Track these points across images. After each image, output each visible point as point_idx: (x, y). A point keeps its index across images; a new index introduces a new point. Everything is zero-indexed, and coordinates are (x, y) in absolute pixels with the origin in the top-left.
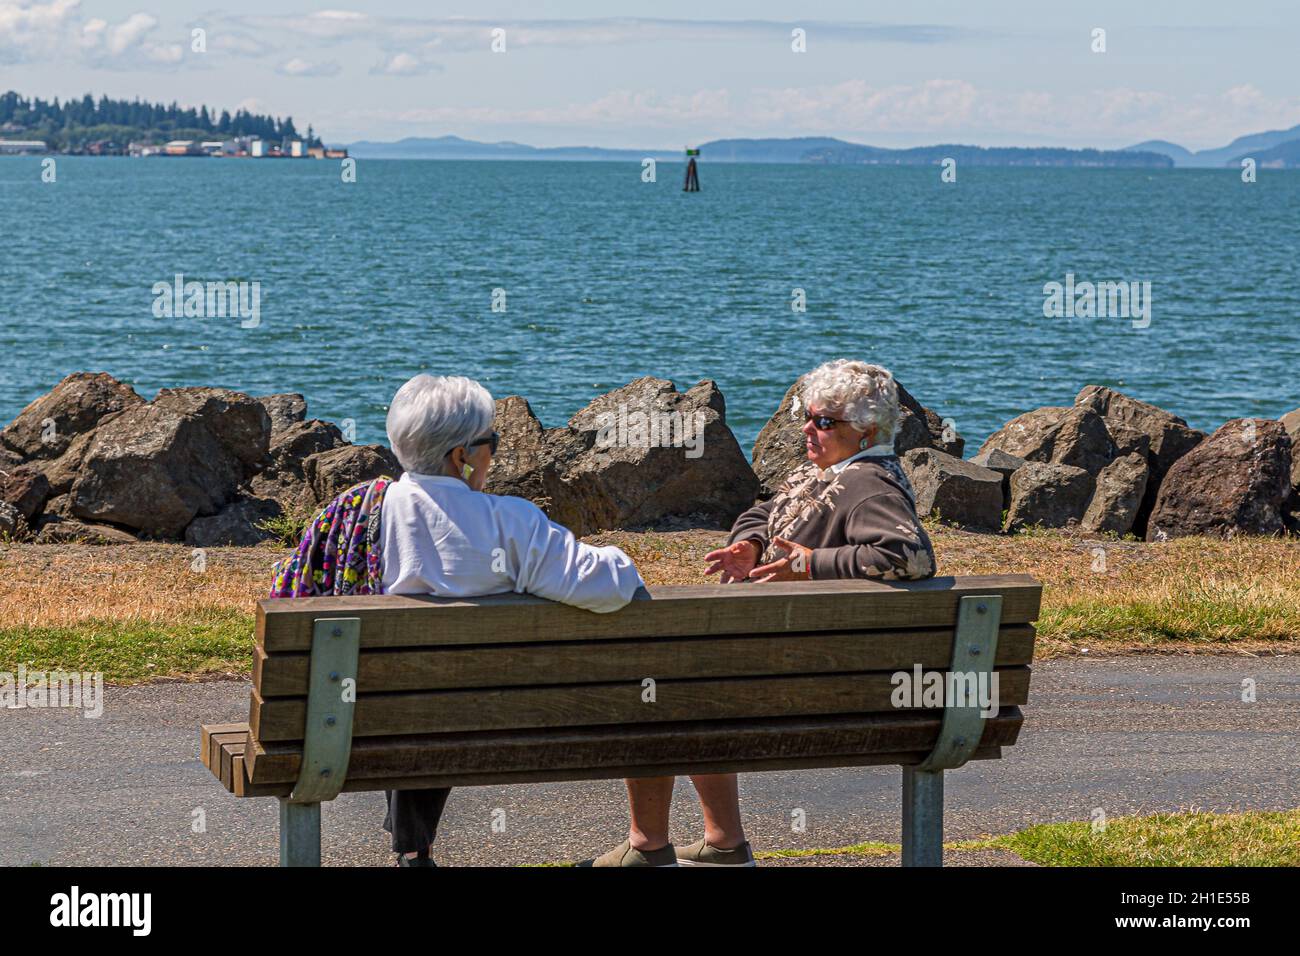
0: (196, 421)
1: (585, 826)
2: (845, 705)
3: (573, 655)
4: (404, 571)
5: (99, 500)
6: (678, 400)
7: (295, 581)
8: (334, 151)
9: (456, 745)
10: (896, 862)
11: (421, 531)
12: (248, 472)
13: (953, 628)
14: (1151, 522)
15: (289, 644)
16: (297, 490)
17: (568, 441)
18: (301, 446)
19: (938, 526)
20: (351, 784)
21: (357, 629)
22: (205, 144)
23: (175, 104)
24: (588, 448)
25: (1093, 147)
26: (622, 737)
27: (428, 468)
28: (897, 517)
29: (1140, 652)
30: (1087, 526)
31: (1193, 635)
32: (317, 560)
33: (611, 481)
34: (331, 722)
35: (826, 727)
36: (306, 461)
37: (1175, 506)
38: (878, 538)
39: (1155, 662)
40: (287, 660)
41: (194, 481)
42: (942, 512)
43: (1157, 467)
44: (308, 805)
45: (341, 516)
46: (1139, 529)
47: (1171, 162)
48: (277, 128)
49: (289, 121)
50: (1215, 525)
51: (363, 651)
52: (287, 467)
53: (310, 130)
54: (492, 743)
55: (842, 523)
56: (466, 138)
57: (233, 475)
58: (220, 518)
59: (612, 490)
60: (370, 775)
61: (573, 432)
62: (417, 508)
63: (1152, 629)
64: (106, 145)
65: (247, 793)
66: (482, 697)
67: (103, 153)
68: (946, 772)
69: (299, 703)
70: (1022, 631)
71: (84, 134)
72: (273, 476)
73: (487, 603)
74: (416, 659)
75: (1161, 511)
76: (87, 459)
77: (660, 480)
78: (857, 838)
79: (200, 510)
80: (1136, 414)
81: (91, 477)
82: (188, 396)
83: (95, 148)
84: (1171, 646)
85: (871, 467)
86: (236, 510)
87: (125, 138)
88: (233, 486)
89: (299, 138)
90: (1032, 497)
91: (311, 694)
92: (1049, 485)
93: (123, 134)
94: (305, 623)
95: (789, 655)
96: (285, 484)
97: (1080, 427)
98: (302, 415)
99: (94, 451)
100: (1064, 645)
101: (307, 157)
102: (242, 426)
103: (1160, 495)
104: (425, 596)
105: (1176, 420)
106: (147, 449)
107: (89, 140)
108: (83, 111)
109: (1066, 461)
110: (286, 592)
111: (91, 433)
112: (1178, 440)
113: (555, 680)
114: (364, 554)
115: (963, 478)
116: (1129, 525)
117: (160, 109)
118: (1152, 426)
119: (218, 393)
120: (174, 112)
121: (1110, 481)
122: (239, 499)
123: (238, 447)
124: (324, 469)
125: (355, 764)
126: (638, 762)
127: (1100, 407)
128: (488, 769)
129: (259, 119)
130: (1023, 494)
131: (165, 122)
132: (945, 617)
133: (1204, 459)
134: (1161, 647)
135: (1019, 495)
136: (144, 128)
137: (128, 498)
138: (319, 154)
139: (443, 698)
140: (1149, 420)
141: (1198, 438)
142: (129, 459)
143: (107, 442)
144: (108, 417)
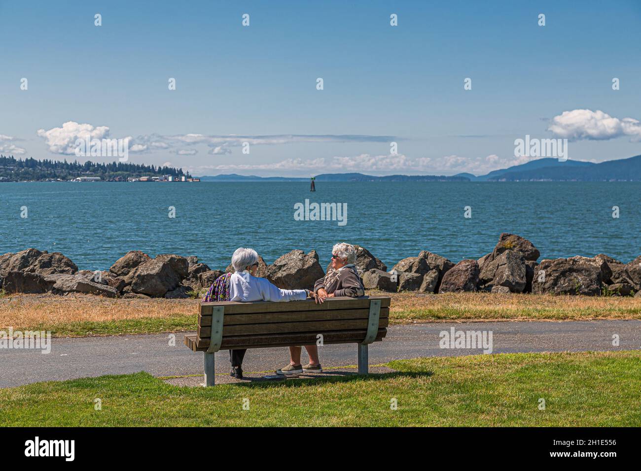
0: (167, 264)
1: (280, 363)
2: (343, 327)
3: (275, 315)
4: (235, 296)
5: (140, 287)
6: (305, 256)
7: (208, 298)
8: (196, 179)
9: (247, 338)
10: (357, 371)
11: (239, 285)
12: (182, 278)
13: (369, 308)
14: (440, 289)
15: (207, 313)
16: (196, 284)
17: (274, 268)
18: (197, 271)
19: (379, 291)
20: (222, 348)
21: (224, 309)
22: (153, 178)
23: (143, 165)
24: (280, 270)
25: (444, 175)
26: (288, 336)
27: (241, 271)
28: (354, 281)
29: (430, 322)
30: (421, 290)
31: (445, 318)
32: (214, 293)
33: (286, 279)
34: (217, 332)
35: (338, 333)
36: (199, 275)
37: (446, 285)
38: (350, 287)
39: (434, 325)
40: (207, 317)
41: (167, 281)
42: (380, 287)
43: (441, 274)
44: (211, 353)
45: (220, 282)
46: (436, 291)
47: (469, 180)
48: (177, 172)
49: (181, 169)
50: (458, 290)
51: (225, 315)
52: (193, 277)
53: (188, 172)
54: (256, 337)
55: (341, 283)
56: (239, 174)
57: (178, 279)
58: (174, 292)
59: (287, 282)
60: (227, 346)
61: (275, 265)
62: (238, 280)
63: (434, 316)
64: (121, 178)
65: (197, 350)
66: (254, 326)
67: (120, 181)
68: (369, 345)
69: (209, 328)
70: (386, 309)
71: (113, 174)
72: (189, 280)
73: (255, 303)
74: (238, 317)
75: (442, 286)
76: (136, 275)
77: (300, 279)
78: (348, 364)
79: (169, 289)
80: (435, 259)
81: (137, 280)
82: (165, 257)
83: (117, 179)
84: (439, 321)
85: (348, 269)
86: (179, 289)
87: (127, 176)
88: (178, 283)
89: (184, 175)
90: (405, 282)
91: (212, 326)
92: (410, 279)
93: (126, 175)
94: (211, 308)
95: (329, 315)
96: (192, 282)
97: (419, 263)
98: (197, 262)
99: (138, 273)
100: (410, 321)
101: (187, 181)
102: (180, 265)
103: (442, 281)
104: (240, 301)
105: (447, 260)
106: (153, 272)
107: (115, 177)
108: (113, 167)
109: (415, 272)
110: (206, 301)
111: (136, 268)
112: (448, 266)
113: (272, 322)
114: (225, 291)
115: (385, 277)
116: (433, 290)
117: (138, 166)
118: (440, 262)
119: (174, 256)
120: (143, 167)
121: (427, 278)
122: (180, 286)
123: (180, 271)
124: (204, 277)
125: (223, 343)
126: (292, 342)
127: (426, 257)
128: (255, 344)
129: (171, 169)
130: (403, 282)
131: (140, 170)
132: (366, 305)
133: (455, 271)
134: (436, 321)
135: (402, 282)
136: (133, 172)
137: (148, 286)
138: (191, 180)
139: (244, 326)
140: (439, 260)
141: (453, 265)
142: (148, 275)
143: (142, 270)
144: (142, 263)
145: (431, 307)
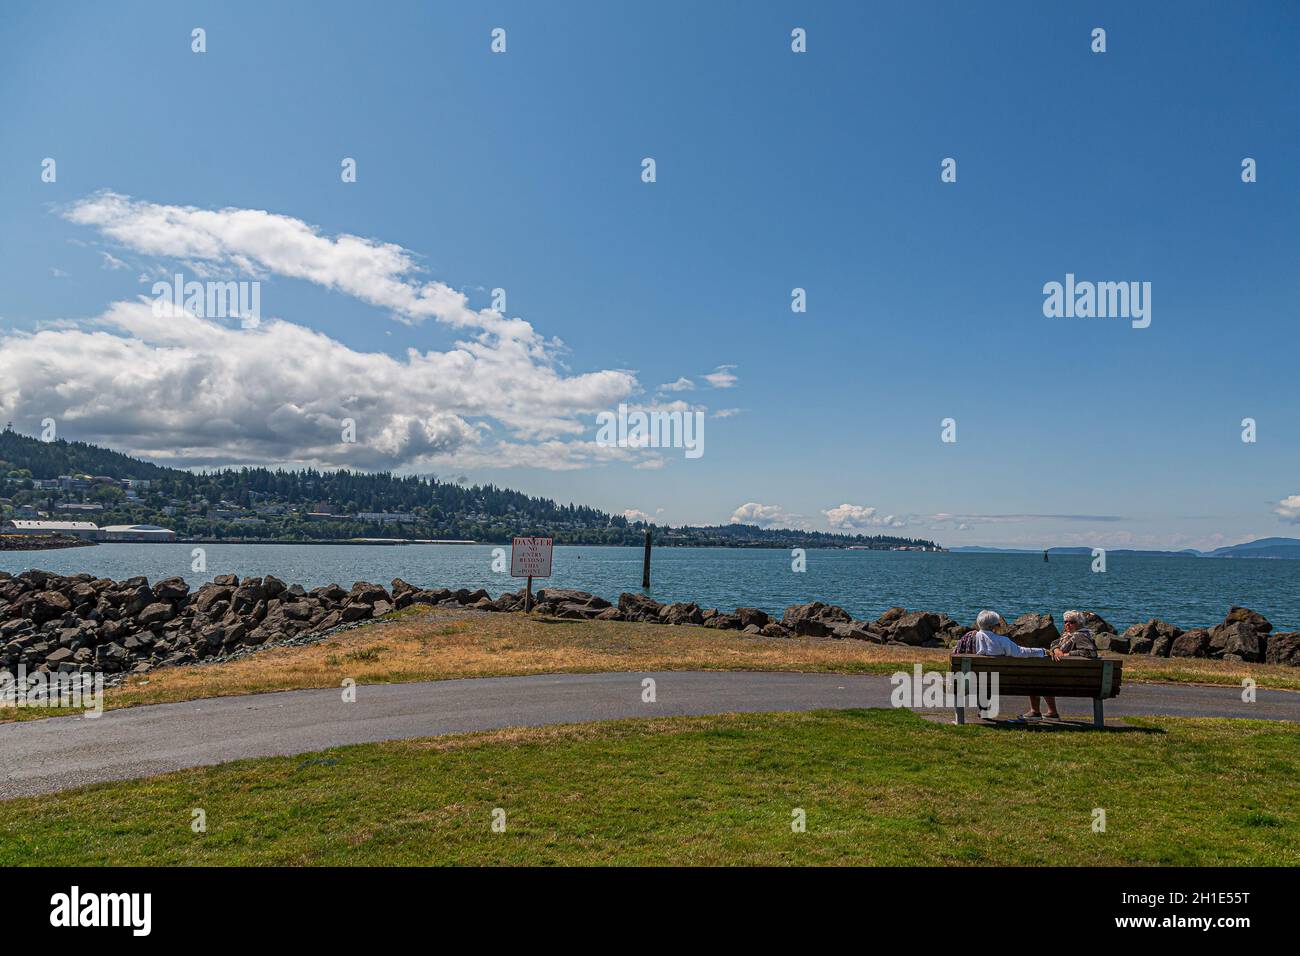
0: (923, 619)
4: (981, 650)
5: (900, 636)
6: (1041, 618)
8: (945, 550)
10: (1093, 722)
11: (983, 641)
12: (934, 632)
13: (1102, 668)
14: (1170, 654)
16: (947, 636)
17: (1014, 627)
18: (947, 626)
19: (1111, 652)
22: (910, 548)
23: (902, 537)
24: (1018, 629)
25: (1170, 551)
26: (1028, 687)
27: (985, 629)
28: (1087, 643)
30: (1152, 654)
31: (1177, 680)
36: (949, 630)
37: (1177, 650)
38: (1084, 648)
39: (1165, 685)
40: (957, 666)
41: (922, 633)
42: (1111, 649)
43: (1171, 640)
46: (1167, 655)
47: (1195, 556)
48: (929, 544)
49: (933, 542)
50: (1189, 655)
51: (972, 665)
52: (944, 631)
53: (938, 544)
55: (1075, 645)
56: (981, 546)
57: (931, 632)
58: (928, 642)
61: (1015, 625)
62: (983, 637)
63: (1166, 678)
64: (884, 547)
67: (884, 550)
68: (1103, 700)
70: (1119, 670)
71: (879, 544)
72: (941, 632)
75: (1172, 651)
76: (897, 627)
77: (1037, 637)
78: (1085, 716)
79: (924, 639)
80: (1165, 626)
81: (898, 631)
82: (921, 613)
83: (881, 548)
84: (1170, 682)
86: (932, 640)
88: (931, 634)
89: (935, 546)
90: (1136, 646)
92: (1141, 643)
93: (888, 545)
95: (1065, 672)
96: (944, 635)
97: (1149, 629)
98: (947, 619)
99: (899, 625)
100: (1142, 681)
101: (938, 551)
102: (933, 621)
103: (1173, 647)
104: (985, 655)
105: (1177, 628)
106: (912, 625)
107: (880, 546)
108: (878, 539)
109: (1146, 637)
111: (897, 621)
112: (1177, 633)
115: (1116, 640)
116: (1164, 654)
117: (898, 539)
118: (1170, 629)
119: (928, 613)
120: (902, 540)
121: (1158, 643)
122: (933, 637)
123: (933, 625)
124: (954, 632)
127: (1155, 624)
129: (925, 541)
131: (900, 542)
132: (1100, 666)
133: (1184, 638)
134: (1167, 682)
135: (1133, 645)
136: (894, 543)
137: (907, 636)
138: (941, 551)
140: (1169, 627)
141: (1183, 633)
142: (907, 627)
143: (902, 623)
144: (902, 617)
145: (1163, 670)
